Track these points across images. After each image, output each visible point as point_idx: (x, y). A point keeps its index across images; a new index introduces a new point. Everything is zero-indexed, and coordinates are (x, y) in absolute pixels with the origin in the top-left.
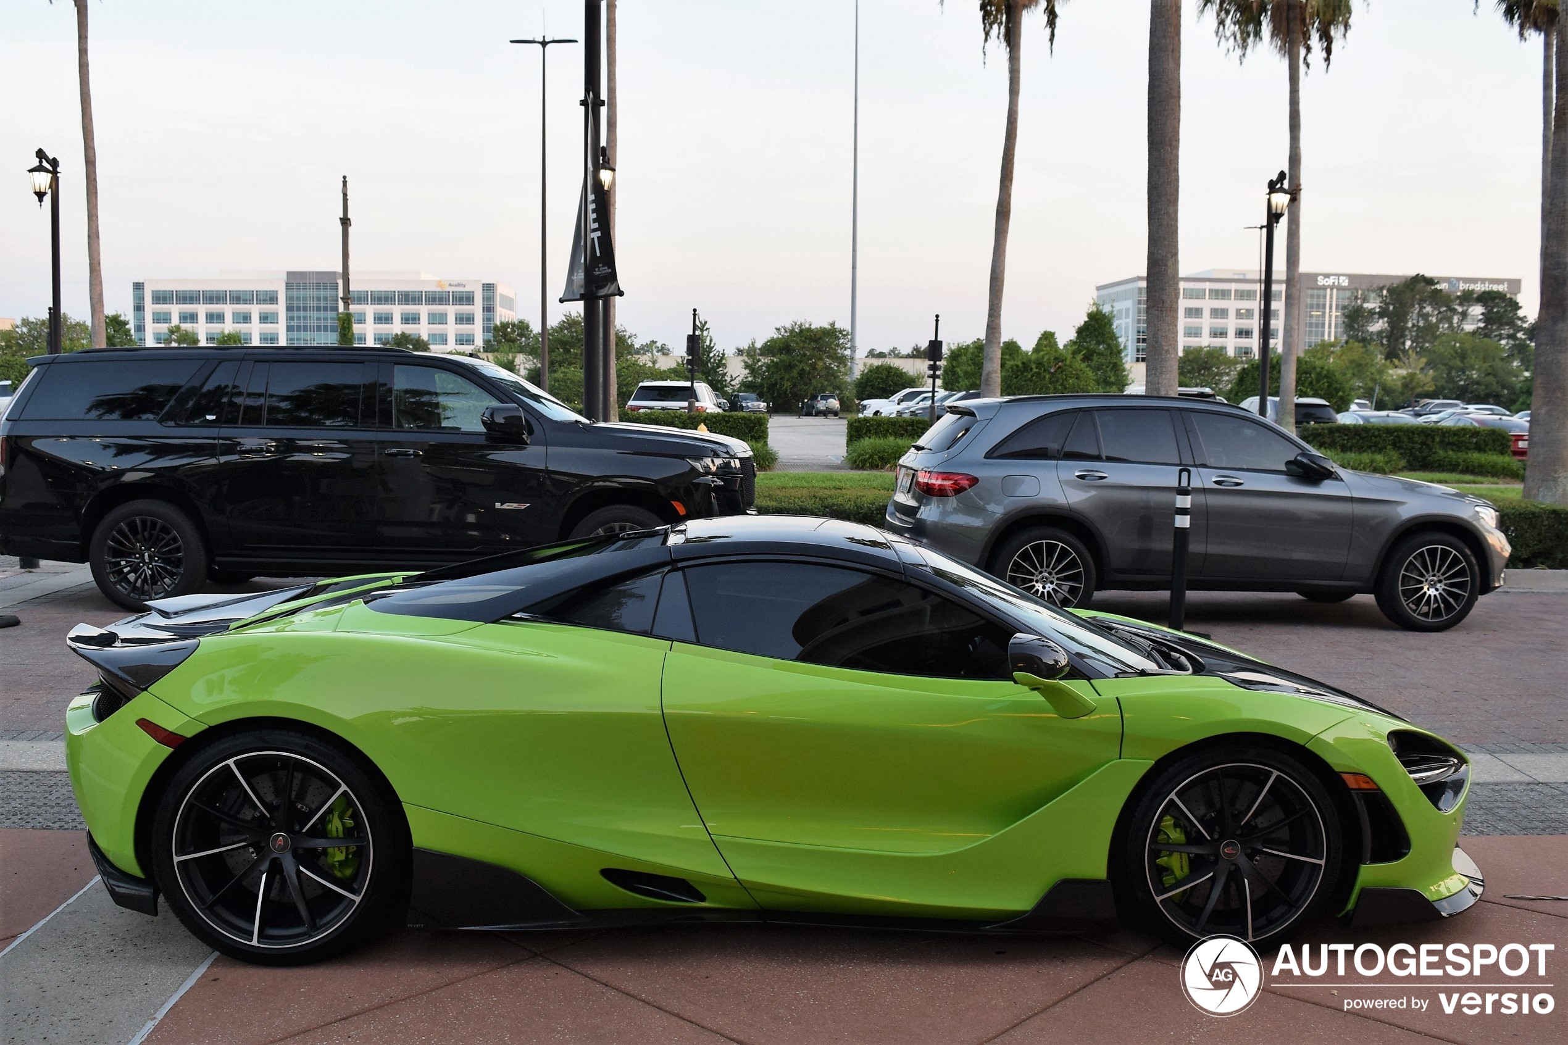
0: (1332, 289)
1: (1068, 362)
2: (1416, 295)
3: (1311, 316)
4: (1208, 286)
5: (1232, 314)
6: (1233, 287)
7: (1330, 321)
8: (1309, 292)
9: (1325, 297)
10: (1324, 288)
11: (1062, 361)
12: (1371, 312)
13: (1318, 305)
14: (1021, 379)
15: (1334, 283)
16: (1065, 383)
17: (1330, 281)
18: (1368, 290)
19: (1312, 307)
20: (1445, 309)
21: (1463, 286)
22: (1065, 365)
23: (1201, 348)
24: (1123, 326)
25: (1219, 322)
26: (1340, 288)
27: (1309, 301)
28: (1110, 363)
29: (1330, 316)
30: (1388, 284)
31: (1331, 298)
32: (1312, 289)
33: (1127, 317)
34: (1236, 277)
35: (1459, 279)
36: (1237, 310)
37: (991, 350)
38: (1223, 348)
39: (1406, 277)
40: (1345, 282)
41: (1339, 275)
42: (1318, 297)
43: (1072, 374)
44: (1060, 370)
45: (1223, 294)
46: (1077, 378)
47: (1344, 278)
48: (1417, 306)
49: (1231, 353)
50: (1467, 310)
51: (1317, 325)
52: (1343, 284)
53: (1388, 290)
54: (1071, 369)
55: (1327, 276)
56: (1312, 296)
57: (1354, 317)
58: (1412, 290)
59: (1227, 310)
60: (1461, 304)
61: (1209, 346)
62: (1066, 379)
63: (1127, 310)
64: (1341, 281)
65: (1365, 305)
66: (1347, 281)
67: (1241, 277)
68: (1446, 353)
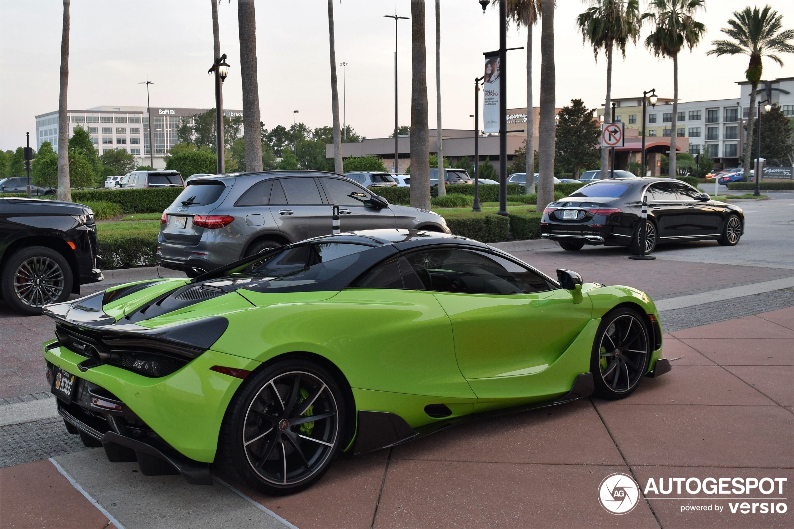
0: (166, 117)
1: (76, 159)
2: (213, 119)
3: (157, 131)
4: (100, 115)
5: (114, 131)
6: (114, 115)
7: (167, 134)
8: (155, 118)
9: (163, 121)
10: (163, 116)
11: (73, 159)
12: (191, 128)
13: (160, 125)
14: (50, 169)
15: (167, 113)
16: (76, 171)
17: (165, 112)
18: (189, 117)
19: (157, 126)
20: (227, 126)
21: (232, 115)
22: (75, 161)
23: (113, 150)
24: (53, 138)
25: (108, 135)
26: (171, 116)
27: (155, 123)
28: (90, 159)
29: (167, 131)
30: (198, 113)
31: (167, 121)
32: (157, 116)
33: (55, 133)
34: (115, 110)
35: (230, 111)
36: (117, 128)
37: (63, 152)
38: (124, 150)
39: (207, 110)
40: (173, 113)
41: (170, 109)
42: (160, 121)
43: (79, 165)
44: (72, 164)
45: (109, 120)
46: (82, 168)
47: (172, 110)
48: (214, 125)
49: (129, 152)
50: (238, 127)
51: (160, 136)
52: (172, 114)
53: (199, 117)
54: (78, 163)
55: (163, 109)
56: (156, 120)
57: (184, 132)
58: (211, 117)
59: (112, 128)
60: (235, 124)
61: (117, 149)
62: (76, 168)
63: (55, 129)
64: (171, 112)
65: (188, 125)
66: (174, 112)
67: (118, 110)
68: (239, 149)
